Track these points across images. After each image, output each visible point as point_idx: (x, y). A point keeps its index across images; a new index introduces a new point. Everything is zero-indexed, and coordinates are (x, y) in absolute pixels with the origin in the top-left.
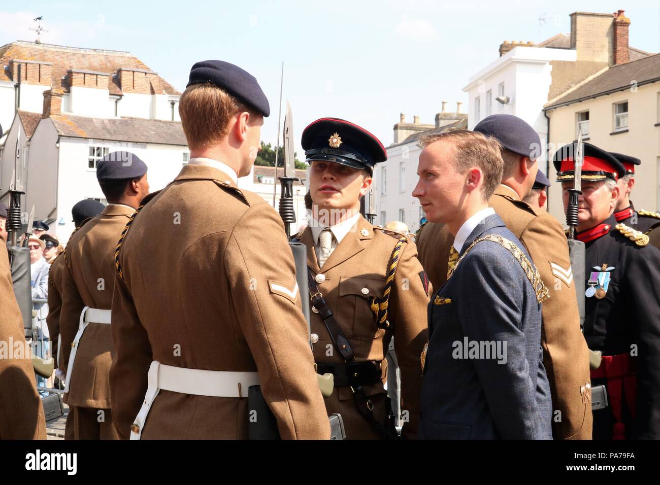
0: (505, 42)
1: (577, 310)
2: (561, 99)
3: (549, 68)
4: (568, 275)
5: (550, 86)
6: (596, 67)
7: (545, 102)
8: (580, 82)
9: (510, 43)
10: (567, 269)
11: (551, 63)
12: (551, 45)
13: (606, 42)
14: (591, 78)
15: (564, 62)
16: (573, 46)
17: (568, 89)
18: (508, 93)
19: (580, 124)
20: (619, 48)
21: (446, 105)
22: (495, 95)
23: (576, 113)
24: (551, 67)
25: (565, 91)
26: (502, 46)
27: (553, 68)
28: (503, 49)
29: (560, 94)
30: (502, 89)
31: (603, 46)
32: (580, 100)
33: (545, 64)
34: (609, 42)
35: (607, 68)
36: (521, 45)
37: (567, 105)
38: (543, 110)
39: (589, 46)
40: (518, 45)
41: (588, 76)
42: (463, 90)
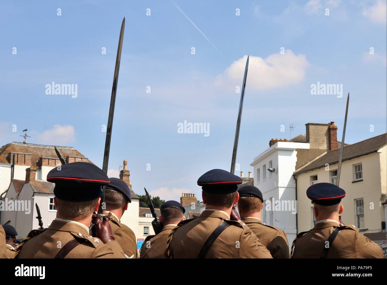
0: (272, 139)
2: (302, 169)
5: (296, 162)
6: (321, 152)
7: (293, 170)
8: (312, 160)
9: (275, 140)
11: (297, 150)
12: (296, 140)
13: (325, 139)
14: (318, 158)
15: (303, 149)
16: (307, 141)
17: (306, 164)
18: (274, 167)
19: (313, 182)
20: (332, 142)
21: (243, 173)
22: (268, 167)
23: (311, 176)
24: (296, 152)
25: (304, 165)
26: (271, 142)
27: (298, 153)
28: (272, 143)
29: (302, 167)
30: (271, 164)
31: (324, 141)
32: (312, 170)
33: (293, 150)
34: (327, 139)
35: (326, 153)
36: (281, 141)
37: (306, 172)
38: (293, 175)
39: (316, 141)
40: (279, 141)
41: (316, 157)
42: (251, 165)
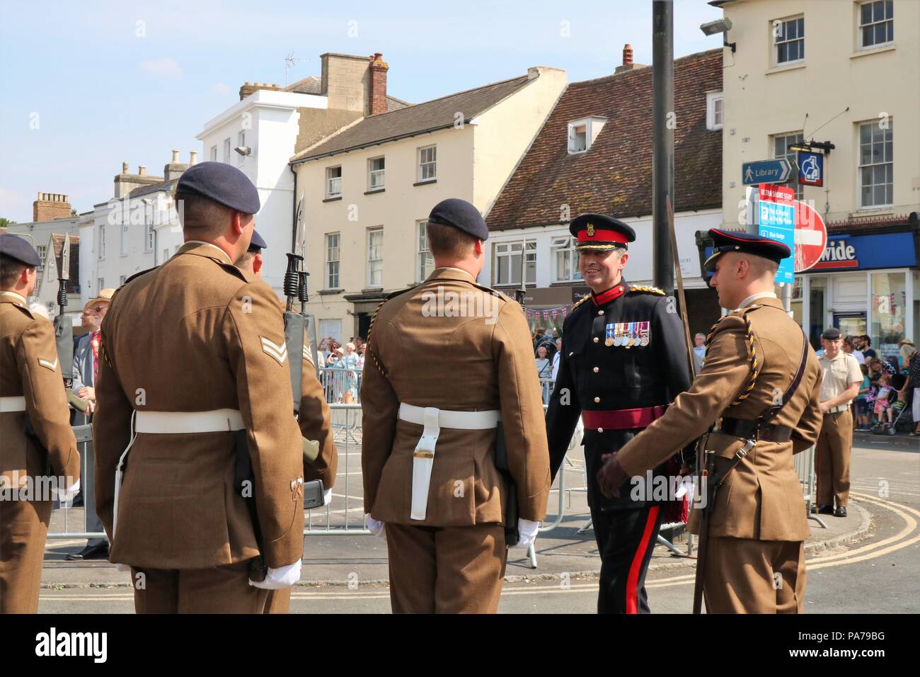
0: (246, 83)
1: (291, 392)
2: (309, 152)
3: (296, 116)
4: (281, 352)
5: (298, 136)
6: (350, 116)
7: (290, 154)
8: (332, 133)
9: (253, 85)
10: (280, 345)
11: (300, 110)
12: (298, 89)
13: (361, 89)
14: (343, 129)
15: (313, 109)
16: (323, 91)
17: (318, 141)
18: (249, 144)
19: (331, 181)
20: (376, 96)
21: (177, 155)
22: (234, 145)
23: (327, 168)
24: (299, 114)
25: (314, 143)
26: (243, 88)
27: (301, 116)
28: (245, 92)
29: (309, 147)
30: (242, 138)
31: (358, 93)
32: (331, 154)
33: (292, 111)
34: (364, 89)
35: (362, 119)
36: (265, 88)
37: (317, 159)
38: (289, 164)
39: (342, 92)
40: (262, 88)
41: (341, 127)
42: (196, 137)
